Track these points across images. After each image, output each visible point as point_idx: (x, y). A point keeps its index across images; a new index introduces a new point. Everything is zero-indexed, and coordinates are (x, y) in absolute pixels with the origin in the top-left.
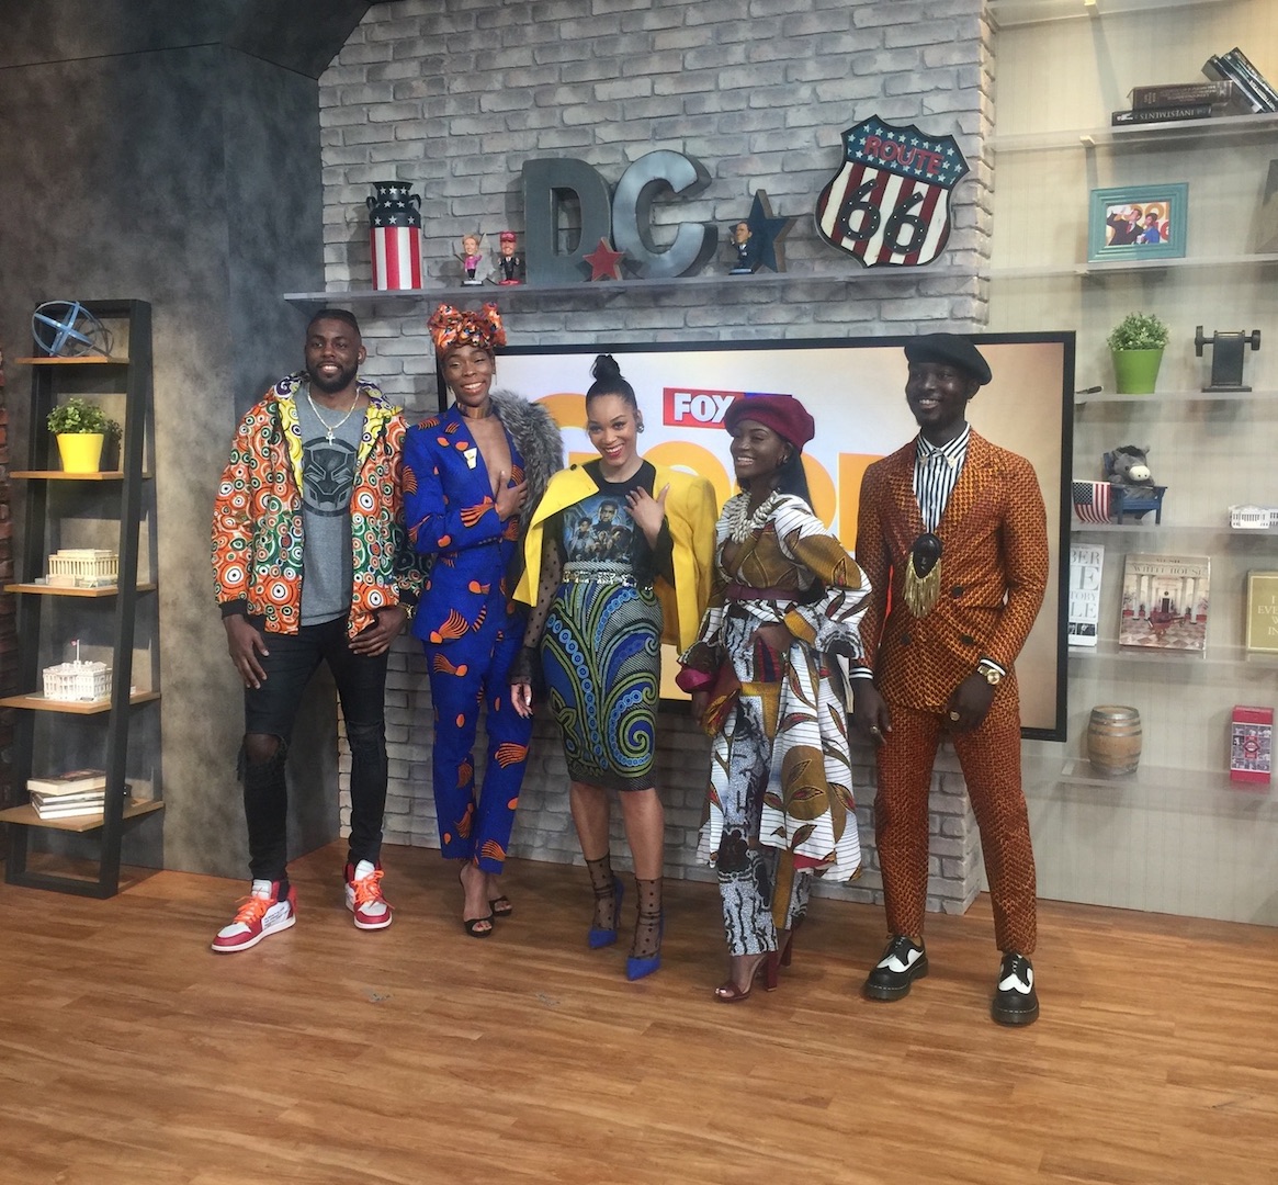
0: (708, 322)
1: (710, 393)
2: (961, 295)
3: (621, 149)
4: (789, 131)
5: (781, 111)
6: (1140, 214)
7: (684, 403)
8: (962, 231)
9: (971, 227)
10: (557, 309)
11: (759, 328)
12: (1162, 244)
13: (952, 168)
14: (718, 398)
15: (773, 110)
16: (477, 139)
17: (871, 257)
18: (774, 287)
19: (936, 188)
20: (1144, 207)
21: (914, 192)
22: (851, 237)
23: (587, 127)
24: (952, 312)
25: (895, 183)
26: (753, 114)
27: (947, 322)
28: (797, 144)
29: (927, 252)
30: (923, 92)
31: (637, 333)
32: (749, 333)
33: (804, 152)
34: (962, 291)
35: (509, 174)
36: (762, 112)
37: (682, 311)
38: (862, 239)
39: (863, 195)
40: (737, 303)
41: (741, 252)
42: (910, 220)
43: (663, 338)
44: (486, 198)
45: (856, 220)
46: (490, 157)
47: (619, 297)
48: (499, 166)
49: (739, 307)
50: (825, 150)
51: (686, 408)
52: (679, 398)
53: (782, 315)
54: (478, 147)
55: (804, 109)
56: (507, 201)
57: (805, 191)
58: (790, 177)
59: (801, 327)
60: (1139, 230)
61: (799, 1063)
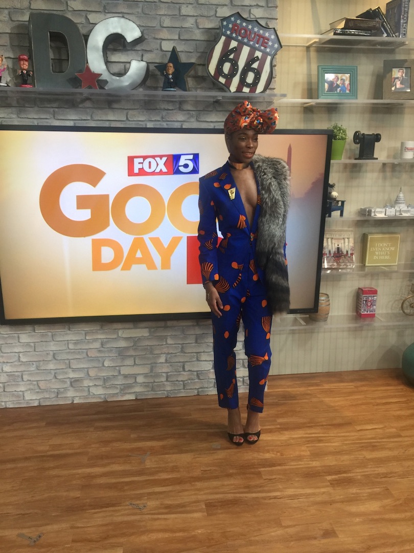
0: (140, 118)
1: (154, 157)
3: (84, 15)
4: (182, 17)
5: (177, 6)
6: (338, 79)
7: (139, 163)
10: (49, 106)
11: (168, 123)
12: (348, 93)
13: (273, 45)
14: (158, 159)
15: (173, 5)
17: (233, 88)
18: (175, 101)
19: (265, 55)
20: (340, 75)
21: (255, 56)
22: (223, 77)
25: (246, 50)
26: (162, 5)
28: (187, 25)
29: (260, 87)
30: (251, 6)
31: (99, 122)
32: (163, 125)
33: (190, 30)
35: (11, 22)
36: (167, 5)
37: (125, 112)
38: (230, 77)
39: (230, 55)
40: (157, 109)
41: (169, 79)
42: (253, 70)
43: (114, 125)
45: (227, 67)
47: (87, 101)
49: (157, 111)
50: (201, 30)
51: (140, 166)
52: (136, 161)
53: (180, 117)
55: (190, 6)
56: (11, 38)
57: (192, 51)
58: (183, 42)
60: (338, 86)
61: (295, 508)
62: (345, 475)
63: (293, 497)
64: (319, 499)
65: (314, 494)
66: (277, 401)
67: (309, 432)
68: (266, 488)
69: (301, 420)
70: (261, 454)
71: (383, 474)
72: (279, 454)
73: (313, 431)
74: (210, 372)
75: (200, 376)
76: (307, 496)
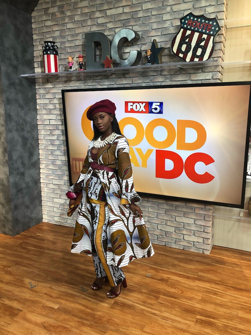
0: (139, 81)
2: (215, 71)
3: (114, 30)
4: (163, 22)
5: (161, 16)
7: (131, 105)
8: (217, 51)
9: (220, 50)
10: (96, 79)
11: (154, 83)
15: (159, 15)
16: (74, 29)
17: (188, 59)
18: (158, 70)
21: (203, 38)
23: (104, 24)
24: (212, 77)
25: (196, 35)
26: (153, 17)
27: (211, 80)
28: (166, 26)
29: (206, 57)
30: (206, 6)
31: (119, 85)
32: (151, 84)
33: (168, 28)
34: (216, 70)
35: (82, 39)
36: (155, 16)
37: (132, 78)
39: (186, 39)
40: (148, 76)
41: (148, 58)
42: (201, 47)
43: (126, 86)
44: (77, 47)
45: (184, 48)
46: (77, 35)
47: (114, 75)
48: (80, 37)
49: (148, 77)
50: (174, 27)
51: (131, 107)
52: (129, 104)
53: (160, 79)
54: (74, 32)
55: (168, 14)
56: (82, 47)
57: (168, 40)
58: (164, 36)
59: (167, 82)
61: (160, 324)
62: (211, 320)
63: (164, 318)
64: (179, 326)
65: (179, 322)
66: (210, 262)
67: (213, 286)
68: (154, 307)
69: (215, 278)
70: (170, 288)
71: (239, 329)
72: (180, 292)
73: (217, 287)
74: (173, 233)
75: (167, 234)
76: (174, 321)
